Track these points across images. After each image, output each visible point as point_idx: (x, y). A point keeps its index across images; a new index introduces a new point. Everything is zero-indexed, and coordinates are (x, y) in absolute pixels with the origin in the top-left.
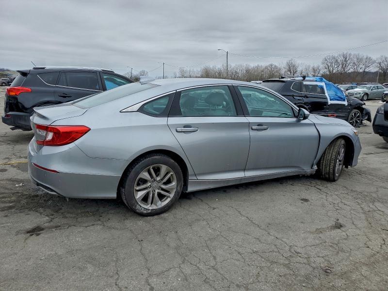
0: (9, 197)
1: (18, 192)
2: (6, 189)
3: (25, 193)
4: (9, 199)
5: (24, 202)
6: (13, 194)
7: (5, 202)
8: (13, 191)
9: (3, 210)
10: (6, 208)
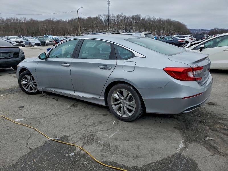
0: (220, 128)
1: (213, 130)
2: (222, 139)
3: (208, 128)
4: (221, 127)
5: (211, 121)
6: (217, 131)
7: (224, 124)
8: (216, 133)
9: (226, 119)
10: (224, 119)
